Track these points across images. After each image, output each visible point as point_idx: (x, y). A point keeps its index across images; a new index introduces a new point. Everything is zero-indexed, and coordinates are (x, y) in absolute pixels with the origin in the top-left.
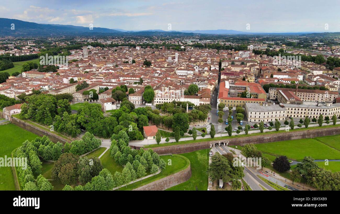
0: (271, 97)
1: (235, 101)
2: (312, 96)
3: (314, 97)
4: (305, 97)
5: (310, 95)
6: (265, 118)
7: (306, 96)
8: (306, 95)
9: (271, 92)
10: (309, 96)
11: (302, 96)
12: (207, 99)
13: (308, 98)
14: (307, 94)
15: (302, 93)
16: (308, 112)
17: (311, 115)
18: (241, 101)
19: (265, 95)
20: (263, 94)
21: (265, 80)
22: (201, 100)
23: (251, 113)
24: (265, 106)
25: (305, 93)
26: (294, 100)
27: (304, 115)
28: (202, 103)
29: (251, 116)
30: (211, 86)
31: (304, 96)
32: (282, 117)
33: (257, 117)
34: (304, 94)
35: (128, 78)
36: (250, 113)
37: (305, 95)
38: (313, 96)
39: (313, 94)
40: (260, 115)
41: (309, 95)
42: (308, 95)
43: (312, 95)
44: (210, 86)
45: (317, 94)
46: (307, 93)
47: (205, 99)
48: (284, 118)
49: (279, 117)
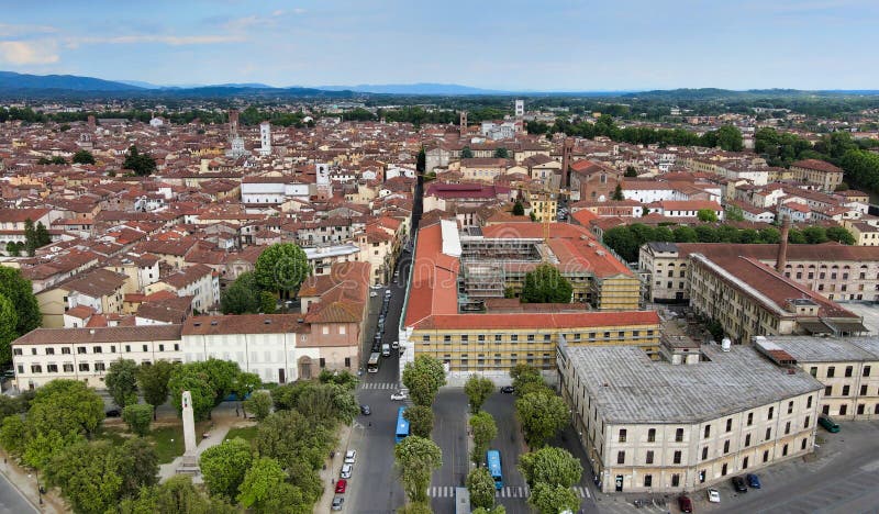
0: (654, 286)
1: (498, 337)
2: (834, 276)
3: (846, 276)
5: (829, 272)
6: (709, 458)
7: (811, 276)
8: (812, 270)
9: (657, 262)
10: (823, 275)
12: (342, 330)
13: (817, 286)
14: (812, 266)
18: (532, 331)
19: (633, 282)
20: (622, 276)
21: (596, 212)
22: (304, 339)
23: (623, 433)
24: (684, 361)
25: (807, 263)
26: (816, 309)
28: (314, 354)
29: (621, 457)
30: (377, 248)
32: (800, 434)
33: (664, 457)
34: (800, 266)
36: (617, 437)
37: (806, 273)
40: (678, 446)
41: (824, 270)
42: (817, 272)
44: (372, 249)
45: (858, 265)
46: (815, 263)
47: (325, 331)
48: (808, 436)
49: (783, 435)
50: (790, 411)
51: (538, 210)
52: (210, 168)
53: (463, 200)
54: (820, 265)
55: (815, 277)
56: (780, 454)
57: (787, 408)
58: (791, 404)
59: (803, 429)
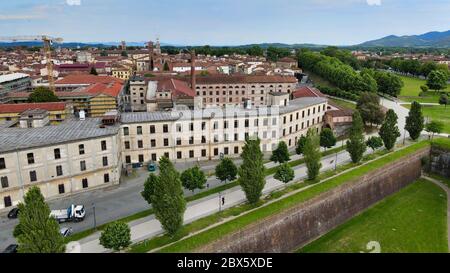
2: (237, 92)
3: (243, 92)
4: (221, 96)
5: (234, 90)
7: (224, 93)
8: (224, 90)
9: (132, 87)
10: (231, 93)
11: (214, 93)
14: (224, 87)
15: (214, 86)
16: (213, 132)
17: (226, 146)
20: (102, 95)
25: (221, 85)
26: (169, 95)
27: (202, 147)
31: (218, 93)
32: (99, 170)
34: (217, 87)
37: (221, 91)
41: (231, 89)
42: (227, 90)
43: (237, 89)
45: (250, 86)
46: (226, 85)
48: (109, 172)
49: (79, 171)
50: (82, 152)
54: (228, 86)
55: (226, 93)
56: (78, 186)
57: (78, 150)
58: (82, 146)
59: (102, 166)
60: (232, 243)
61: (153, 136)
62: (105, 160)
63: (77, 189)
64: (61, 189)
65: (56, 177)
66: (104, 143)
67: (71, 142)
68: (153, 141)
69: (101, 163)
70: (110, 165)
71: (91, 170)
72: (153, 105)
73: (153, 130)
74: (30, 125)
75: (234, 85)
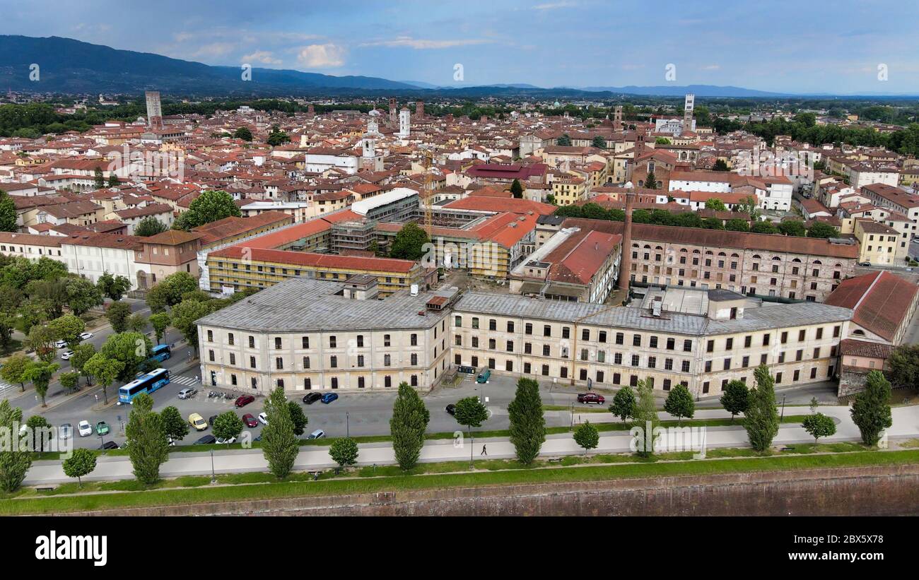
1: (273, 269)
2: (721, 264)
3: (734, 265)
4: (688, 266)
5: (715, 259)
7: (696, 262)
8: (697, 256)
9: (539, 234)
10: (708, 263)
12: (166, 252)
13: (703, 273)
14: (696, 251)
15: (678, 247)
16: (582, 345)
21: (616, 198)
25: (690, 247)
26: (544, 271)
27: (562, 364)
28: (147, 269)
29: (212, 355)
31: (683, 260)
32: (406, 369)
33: (243, 362)
34: (684, 250)
35: (78, 173)
36: (206, 337)
37: (690, 257)
38: (728, 260)
39: (729, 252)
40: (252, 352)
41: (709, 257)
42: (703, 257)
43: (722, 258)
45: (749, 254)
46: (700, 248)
47: (155, 251)
48: (418, 374)
49: (382, 366)
50: (387, 344)
51: (559, 194)
52: (308, 144)
53: (496, 180)
54: (705, 250)
55: (699, 263)
56: (380, 384)
57: (383, 341)
58: (387, 337)
59: (409, 365)
60: (462, 499)
61: (493, 335)
62: (414, 359)
63: (378, 386)
64: (361, 382)
65: (356, 367)
66: (414, 338)
67: (375, 330)
68: (492, 342)
69: (410, 361)
70: (419, 365)
71: (396, 367)
72: (519, 284)
73: (493, 326)
74: (353, 296)
75: (716, 250)
